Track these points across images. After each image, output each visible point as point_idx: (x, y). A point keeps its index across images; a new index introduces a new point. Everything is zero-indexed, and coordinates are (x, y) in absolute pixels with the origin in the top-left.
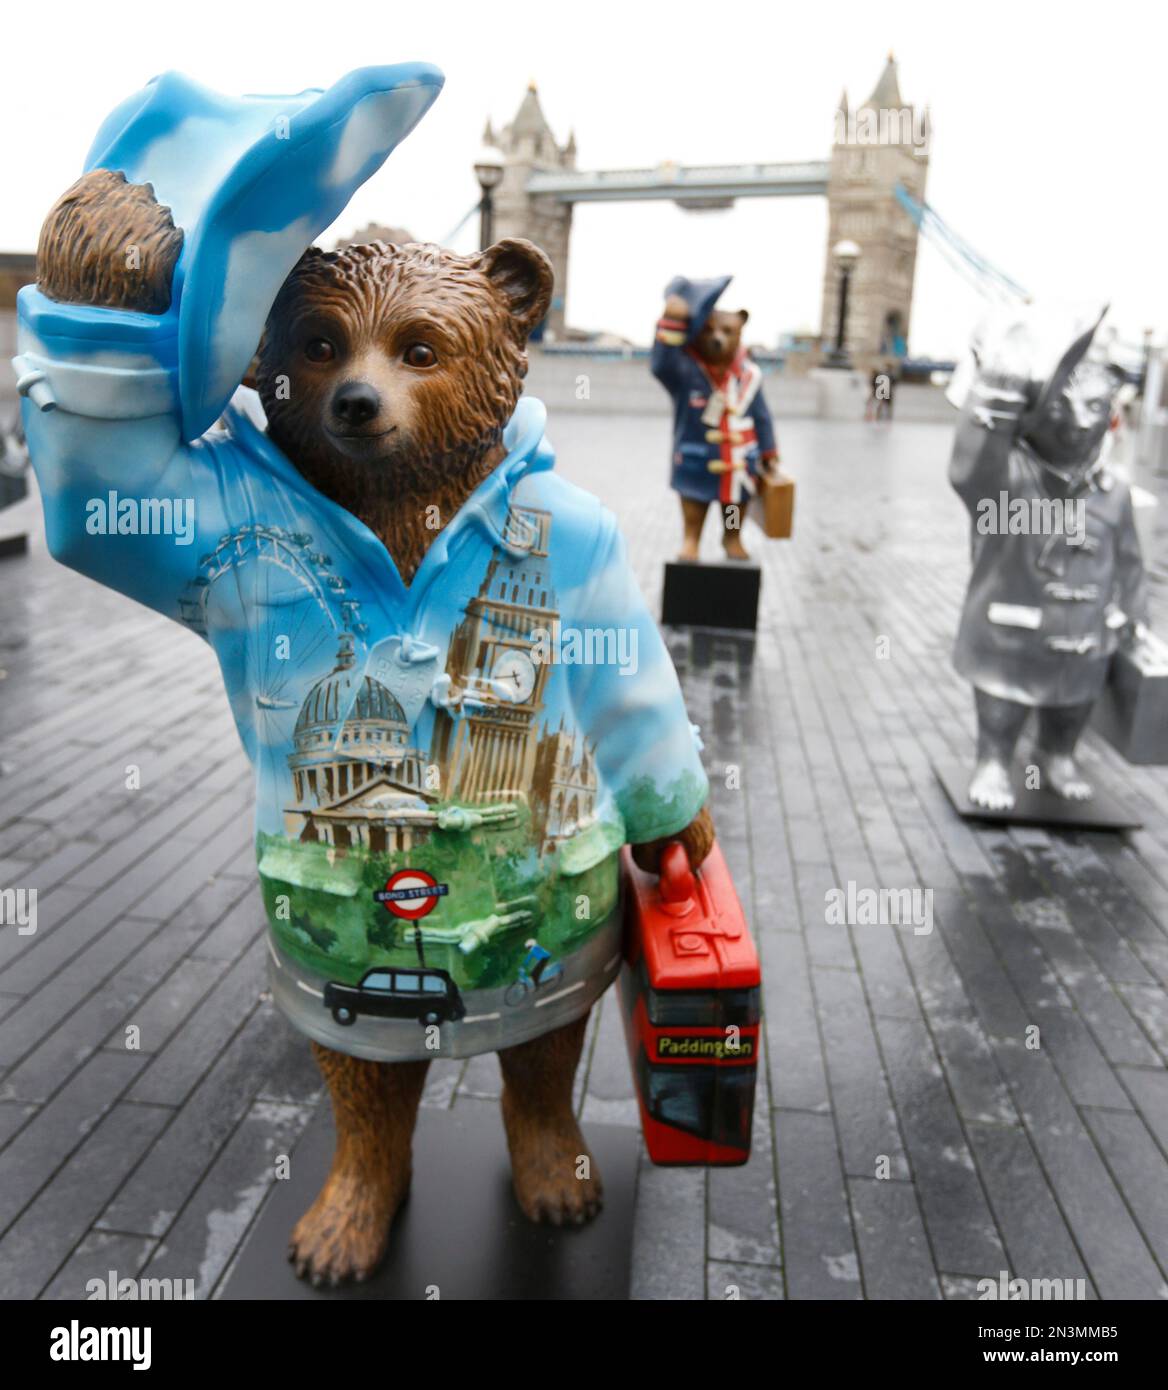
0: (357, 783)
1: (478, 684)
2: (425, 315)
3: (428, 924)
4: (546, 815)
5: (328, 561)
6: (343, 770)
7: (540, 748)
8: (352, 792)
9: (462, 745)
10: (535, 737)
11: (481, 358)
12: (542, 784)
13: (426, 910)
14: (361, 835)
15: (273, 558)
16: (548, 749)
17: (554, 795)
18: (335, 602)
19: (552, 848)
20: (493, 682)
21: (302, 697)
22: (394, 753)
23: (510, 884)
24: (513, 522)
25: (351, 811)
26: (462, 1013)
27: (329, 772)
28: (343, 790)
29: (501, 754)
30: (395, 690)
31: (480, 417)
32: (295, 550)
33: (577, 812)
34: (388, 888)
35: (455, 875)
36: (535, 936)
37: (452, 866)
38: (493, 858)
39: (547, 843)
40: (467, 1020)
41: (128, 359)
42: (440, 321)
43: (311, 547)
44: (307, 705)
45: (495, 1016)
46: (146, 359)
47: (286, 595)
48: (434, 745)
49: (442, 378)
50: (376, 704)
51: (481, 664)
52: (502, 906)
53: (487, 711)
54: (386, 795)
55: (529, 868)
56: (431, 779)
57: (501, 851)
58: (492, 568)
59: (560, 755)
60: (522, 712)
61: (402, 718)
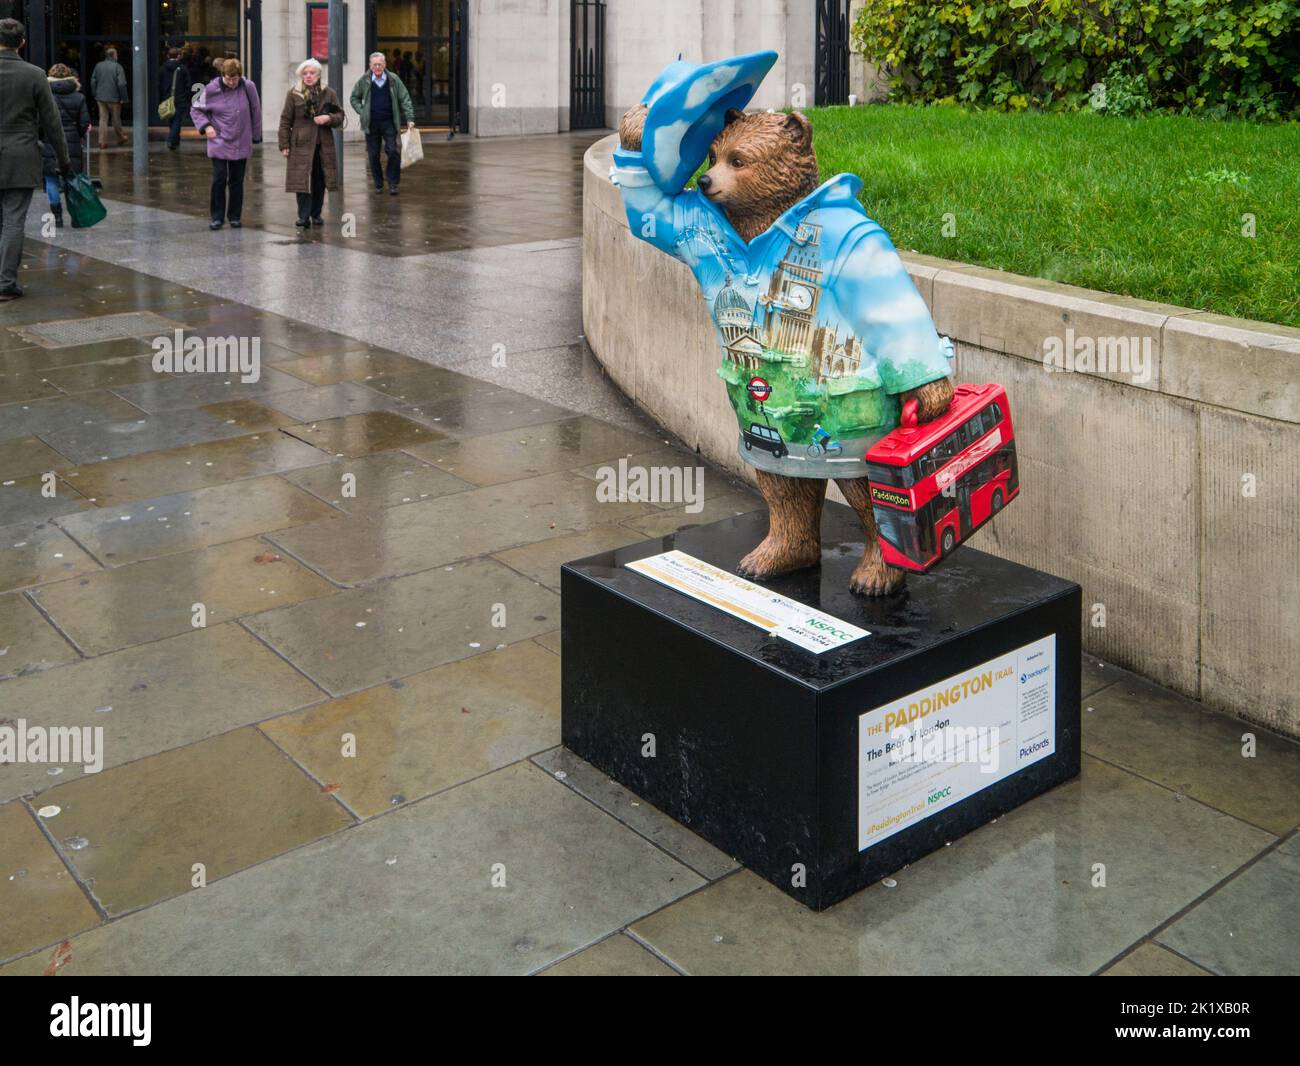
0: (737, 336)
1: (783, 299)
2: (738, 148)
3: (767, 405)
4: (820, 364)
5: (722, 242)
6: (732, 329)
7: (816, 332)
8: (736, 340)
9: (776, 324)
10: (813, 328)
12: (817, 348)
13: (765, 398)
14: (742, 359)
15: (699, 239)
16: (820, 334)
17: (824, 356)
18: (725, 258)
19: (824, 382)
20: (789, 298)
21: (715, 296)
22: (747, 324)
23: (802, 394)
24: (800, 230)
25: (737, 348)
26: (787, 453)
27: (727, 329)
28: (733, 339)
29: (795, 332)
30: (743, 297)
31: (771, 186)
32: (709, 237)
33: (843, 368)
34: (751, 385)
35: (775, 383)
36: (819, 424)
37: (774, 379)
38: (793, 379)
39: (821, 379)
40: (789, 457)
41: (634, 168)
42: (744, 151)
43: (716, 236)
44: (717, 300)
45: (803, 459)
46: (641, 168)
47: (705, 254)
48: (764, 323)
49: (745, 172)
50: (737, 301)
51: (784, 290)
52: (798, 403)
53: (788, 312)
54: (747, 342)
55: (812, 388)
56: (763, 338)
57: (796, 377)
58: (790, 249)
59: (827, 338)
60: (806, 315)
61: (748, 309)
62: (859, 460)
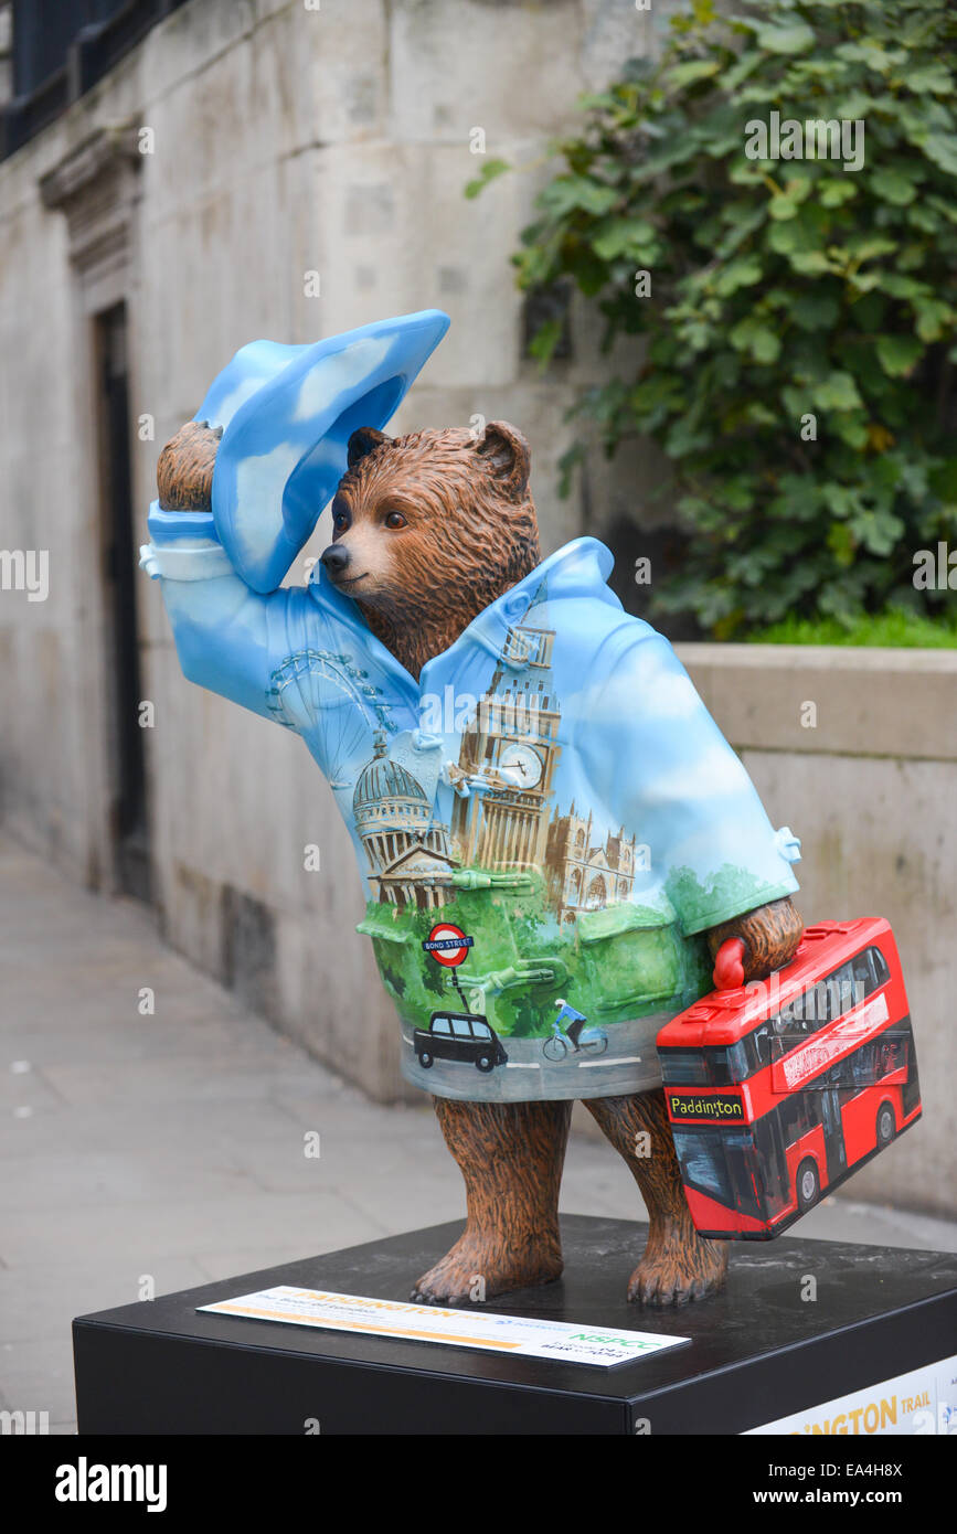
0: (401, 850)
1: (487, 771)
2: (396, 492)
3: (462, 972)
4: (562, 887)
5: (365, 675)
6: (390, 838)
7: (552, 829)
8: (398, 858)
9: (477, 817)
10: (547, 820)
11: (451, 517)
12: (556, 858)
13: (461, 959)
14: (410, 893)
15: (321, 673)
16: (560, 830)
17: (569, 870)
18: (372, 705)
19: (572, 918)
20: (500, 770)
21: (354, 779)
22: (420, 824)
23: (529, 944)
24: (514, 641)
25: (400, 873)
26: (504, 1059)
27: (380, 839)
28: (392, 857)
29: (512, 831)
30: (412, 773)
31: (459, 560)
32: (340, 667)
33: (604, 891)
34: (430, 940)
35: (479, 930)
36: (565, 997)
37: (476, 922)
38: (512, 919)
39: (564, 913)
40: (509, 1065)
41: (194, 542)
42: (408, 496)
43: (353, 664)
44: (359, 786)
45: (535, 1066)
47: (332, 700)
48: (454, 819)
49: (411, 535)
50: (401, 783)
51: (489, 755)
52: (525, 961)
53: (497, 794)
54: (422, 860)
55: (549, 932)
56: (452, 848)
57: (518, 914)
58: (497, 678)
59: (572, 837)
60: (532, 797)
61: (423, 796)
62: (638, 1060)
